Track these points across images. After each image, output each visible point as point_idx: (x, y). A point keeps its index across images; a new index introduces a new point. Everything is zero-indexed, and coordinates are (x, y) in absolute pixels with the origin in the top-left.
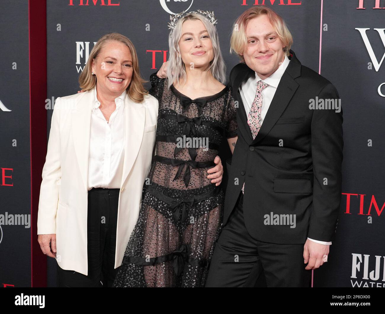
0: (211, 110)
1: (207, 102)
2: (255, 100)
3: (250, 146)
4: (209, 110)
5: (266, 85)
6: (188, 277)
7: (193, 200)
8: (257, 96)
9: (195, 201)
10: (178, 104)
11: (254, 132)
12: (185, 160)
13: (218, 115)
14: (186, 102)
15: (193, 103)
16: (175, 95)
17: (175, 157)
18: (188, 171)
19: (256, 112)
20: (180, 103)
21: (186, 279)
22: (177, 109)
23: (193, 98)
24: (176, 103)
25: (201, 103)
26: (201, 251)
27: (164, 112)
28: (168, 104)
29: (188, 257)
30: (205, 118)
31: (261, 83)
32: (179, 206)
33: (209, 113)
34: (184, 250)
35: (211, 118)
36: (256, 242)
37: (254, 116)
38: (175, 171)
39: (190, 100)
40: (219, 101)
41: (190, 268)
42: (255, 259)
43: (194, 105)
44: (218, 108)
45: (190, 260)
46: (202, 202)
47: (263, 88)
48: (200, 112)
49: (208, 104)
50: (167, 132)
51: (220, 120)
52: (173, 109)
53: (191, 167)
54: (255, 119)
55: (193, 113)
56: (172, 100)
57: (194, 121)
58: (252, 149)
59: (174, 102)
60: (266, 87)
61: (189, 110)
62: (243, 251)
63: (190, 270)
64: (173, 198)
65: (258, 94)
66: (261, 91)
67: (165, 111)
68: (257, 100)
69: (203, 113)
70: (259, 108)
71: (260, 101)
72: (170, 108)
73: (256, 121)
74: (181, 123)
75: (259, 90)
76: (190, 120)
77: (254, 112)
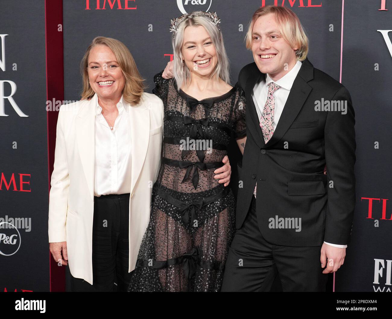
0: (218, 110)
1: (214, 103)
2: (268, 102)
3: (262, 149)
4: (216, 111)
5: (278, 87)
6: (200, 280)
7: (202, 203)
8: (270, 98)
9: (204, 203)
10: (185, 105)
11: (266, 135)
12: (192, 161)
13: (226, 116)
14: (193, 103)
15: (199, 105)
16: (181, 96)
17: (182, 159)
18: (196, 173)
19: (269, 114)
20: (187, 105)
21: (198, 282)
22: (183, 111)
23: (199, 99)
24: (182, 105)
25: (208, 104)
26: (212, 254)
27: (170, 114)
28: (174, 105)
29: (199, 260)
30: (212, 119)
31: (273, 85)
32: (187, 209)
33: (215, 113)
34: (195, 253)
35: (218, 119)
36: (271, 246)
37: (267, 119)
38: (183, 173)
39: (196, 101)
40: (226, 102)
41: (202, 271)
42: (270, 263)
43: (201, 106)
44: (226, 108)
45: (201, 263)
46: (211, 204)
47: (275, 90)
48: (207, 113)
49: (215, 105)
50: (174, 134)
51: (228, 120)
52: (179, 110)
53: (199, 169)
54: (268, 121)
55: (200, 114)
56: (178, 102)
57: (201, 122)
58: (264, 152)
59: (180, 103)
60: (278, 89)
61: (196, 112)
62: (257, 255)
63: (202, 273)
64: (182, 201)
66: (273, 93)
67: (171, 112)
68: (270, 102)
69: (210, 114)
70: (271, 110)
71: (272, 103)
72: (176, 109)
73: (269, 123)
74: (188, 124)
75: (271, 91)
76: (197, 121)
77: (267, 114)
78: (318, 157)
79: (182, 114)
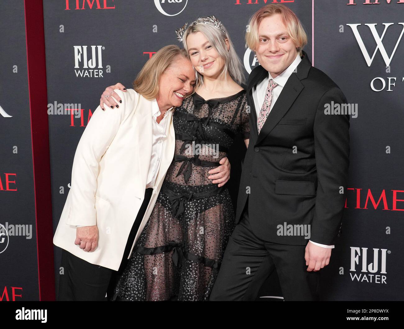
1: (219, 103)
3: (255, 147)
4: (219, 112)
5: (276, 84)
8: (267, 95)
10: (191, 103)
12: (188, 157)
13: (228, 118)
14: (199, 102)
15: (205, 104)
17: (181, 153)
19: (265, 110)
20: (193, 103)
22: (189, 108)
23: (206, 99)
24: (189, 103)
25: (213, 104)
27: (178, 110)
30: (213, 119)
31: (272, 82)
33: (218, 114)
35: (219, 120)
37: (263, 115)
38: (178, 167)
39: (203, 100)
43: (206, 106)
47: (273, 87)
48: (210, 113)
49: (220, 106)
51: (229, 122)
52: (185, 107)
53: (193, 165)
54: (263, 117)
55: (203, 113)
57: (203, 120)
58: (257, 150)
59: (188, 101)
60: (276, 86)
61: (200, 111)
65: (268, 93)
68: (267, 99)
69: (213, 114)
70: (267, 107)
73: (264, 119)
74: (190, 121)
75: (270, 88)
76: (199, 120)
77: (264, 110)
78: (307, 156)
79: (187, 111)
